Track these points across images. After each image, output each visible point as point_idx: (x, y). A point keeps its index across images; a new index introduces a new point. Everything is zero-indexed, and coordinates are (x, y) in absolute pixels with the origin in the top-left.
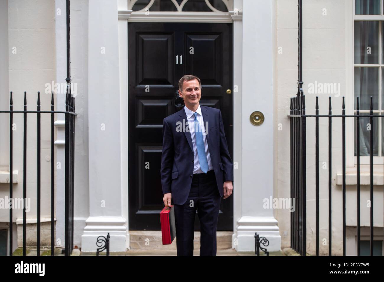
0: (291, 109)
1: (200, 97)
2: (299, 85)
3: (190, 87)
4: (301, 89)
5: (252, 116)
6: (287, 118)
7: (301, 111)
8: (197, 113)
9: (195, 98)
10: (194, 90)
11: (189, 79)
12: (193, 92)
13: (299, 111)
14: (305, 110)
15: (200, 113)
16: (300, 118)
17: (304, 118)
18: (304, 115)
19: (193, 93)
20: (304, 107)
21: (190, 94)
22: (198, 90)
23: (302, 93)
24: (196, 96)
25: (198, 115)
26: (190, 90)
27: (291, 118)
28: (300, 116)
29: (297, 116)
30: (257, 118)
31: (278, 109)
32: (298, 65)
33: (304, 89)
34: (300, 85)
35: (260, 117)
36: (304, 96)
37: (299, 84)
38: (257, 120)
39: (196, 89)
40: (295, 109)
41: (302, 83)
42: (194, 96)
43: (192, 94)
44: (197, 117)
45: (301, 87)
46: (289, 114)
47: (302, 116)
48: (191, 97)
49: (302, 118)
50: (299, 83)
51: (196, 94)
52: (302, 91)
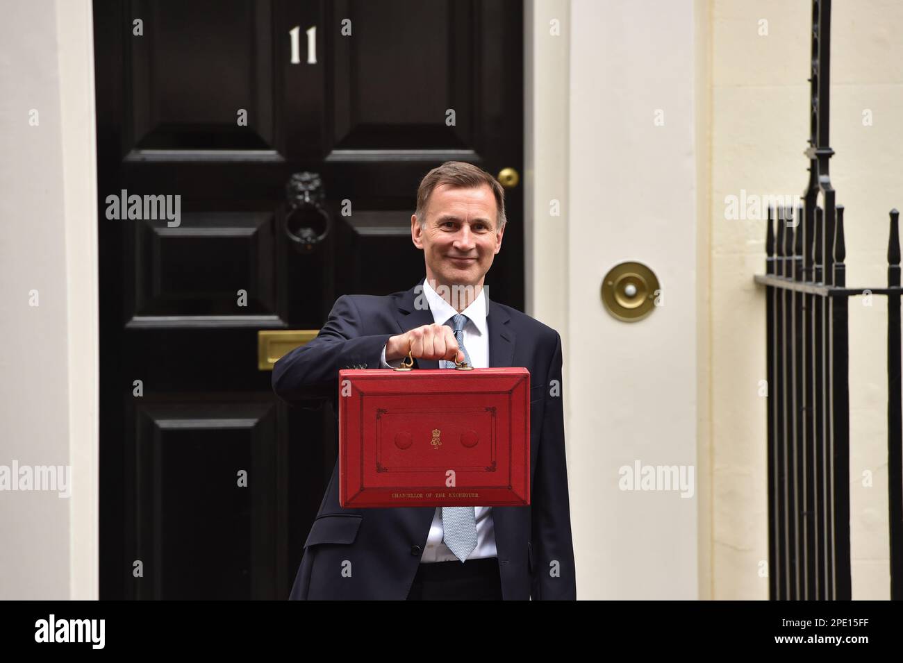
0: (770, 251)
1: (489, 262)
2: (813, 162)
3: (455, 215)
4: (822, 178)
5: (610, 283)
6: (751, 286)
7: (823, 266)
8: (468, 319)
9: (470, 261)
10: (466, 228)
11: (461, 182)
12: (462, 235)
13: (815, 266)
14: (844, 266)
15: (481, 322)
16: (819, 297)
17: (841, 300)
18: (838, 288)
19: (460, 241)
20: (841, 255)
21: (451, 244)
22: (484, 231)
23: (830, 196)
24: (474, 254)
25: (470, 325)
26: (453, 224)
27: (771, 293)
28: (821, 289)
29: (805, 287)
30: (631, 289)
31: (714, 252)
32: (809, 76)
33: (837, 175)
34: (820, 162)
35: (640, 288)
36: (841, 211)
37: (815, 157)
38: (630, 298)
39: (478, 226)
40: (789, 253)
41: (831, 154)
42: (463, 252)
43: (457, 244)
44: (465, 332)
45: (825, 171)
46: (761, 270)
47: (831, 293)
48: (452, 252)
49: (831, 300)
50: (817, 154)
51: (473, 246)
52: (827, 185)
